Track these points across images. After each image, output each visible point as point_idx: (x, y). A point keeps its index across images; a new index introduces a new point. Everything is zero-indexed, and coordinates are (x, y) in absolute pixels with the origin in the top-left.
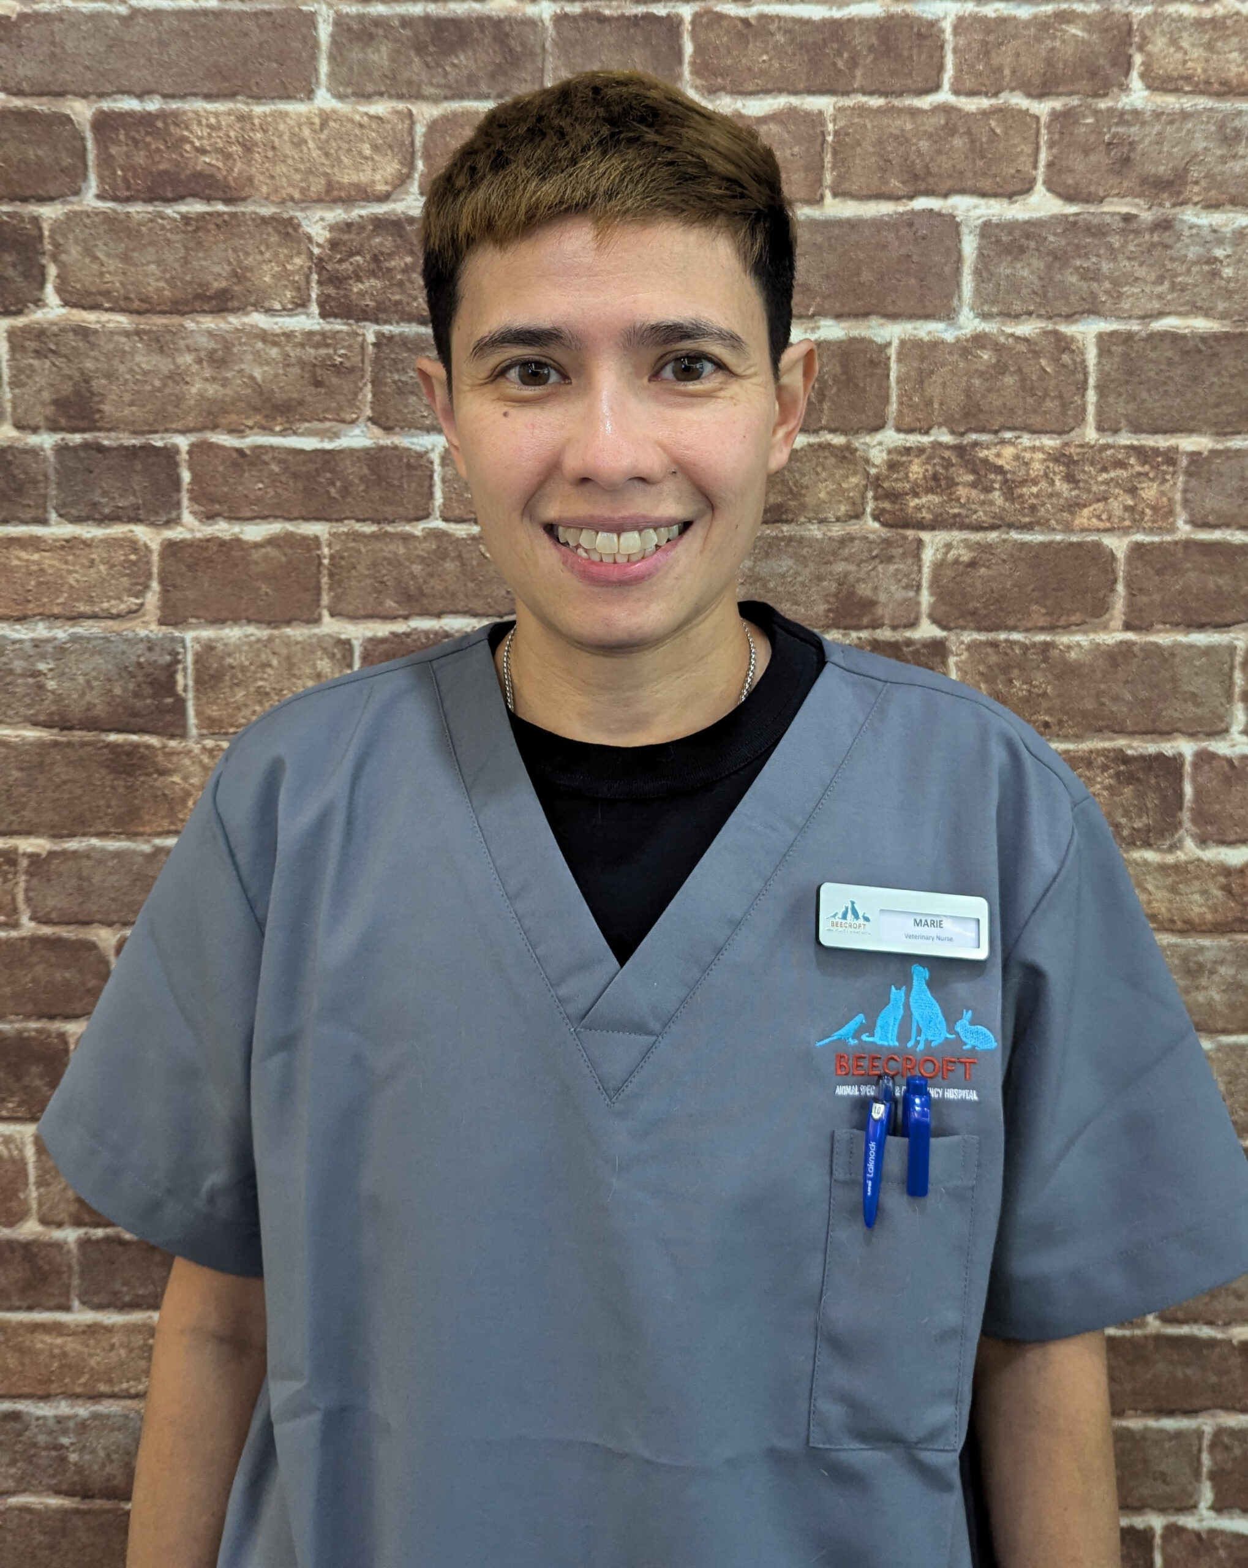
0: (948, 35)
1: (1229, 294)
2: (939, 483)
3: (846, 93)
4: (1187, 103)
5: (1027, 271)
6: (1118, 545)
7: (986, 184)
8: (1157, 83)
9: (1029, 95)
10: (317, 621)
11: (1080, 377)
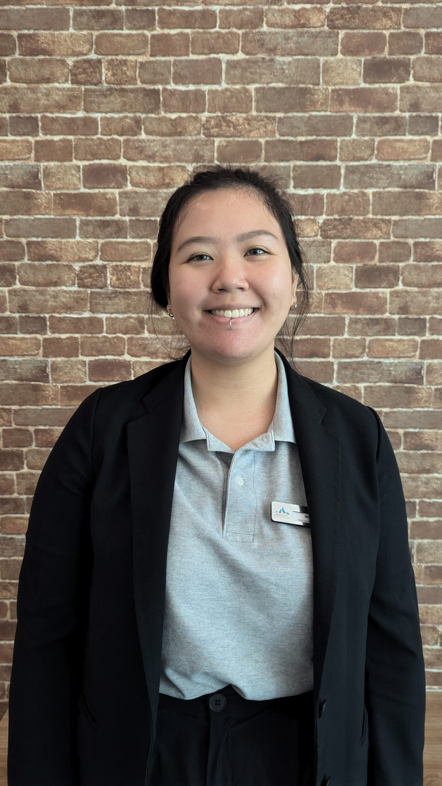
0: (218, 14)
1: (287, 77)
2: (218, 126)
3: (194, 28)
4: (277, 30)
5: (238, 72)
6: (262, 141)
7: (228, 51)
8: (270, 25)
9: (237, 28)
10: (71, 160)
11: (250, 99)
